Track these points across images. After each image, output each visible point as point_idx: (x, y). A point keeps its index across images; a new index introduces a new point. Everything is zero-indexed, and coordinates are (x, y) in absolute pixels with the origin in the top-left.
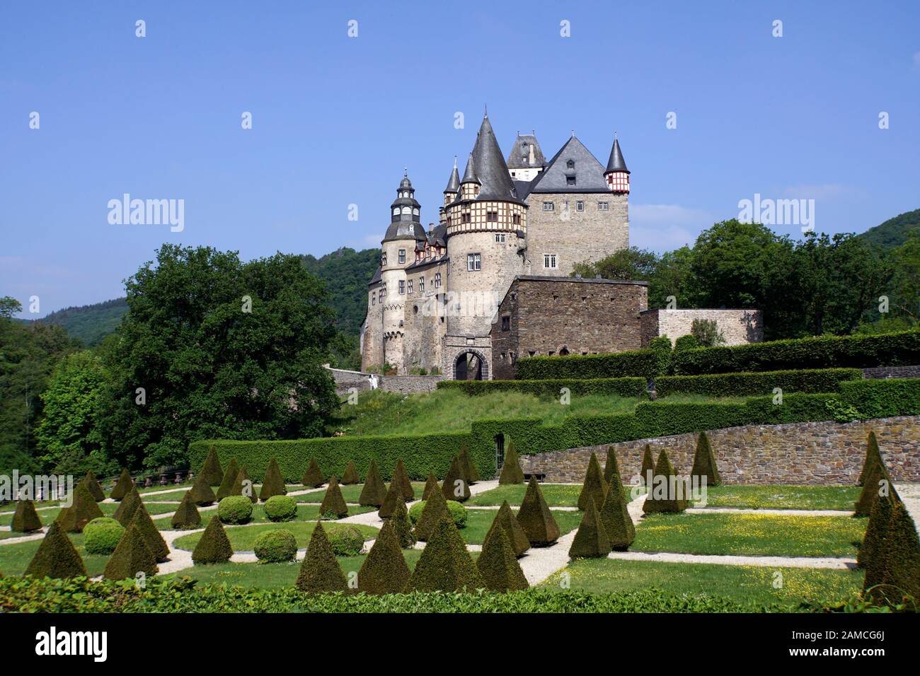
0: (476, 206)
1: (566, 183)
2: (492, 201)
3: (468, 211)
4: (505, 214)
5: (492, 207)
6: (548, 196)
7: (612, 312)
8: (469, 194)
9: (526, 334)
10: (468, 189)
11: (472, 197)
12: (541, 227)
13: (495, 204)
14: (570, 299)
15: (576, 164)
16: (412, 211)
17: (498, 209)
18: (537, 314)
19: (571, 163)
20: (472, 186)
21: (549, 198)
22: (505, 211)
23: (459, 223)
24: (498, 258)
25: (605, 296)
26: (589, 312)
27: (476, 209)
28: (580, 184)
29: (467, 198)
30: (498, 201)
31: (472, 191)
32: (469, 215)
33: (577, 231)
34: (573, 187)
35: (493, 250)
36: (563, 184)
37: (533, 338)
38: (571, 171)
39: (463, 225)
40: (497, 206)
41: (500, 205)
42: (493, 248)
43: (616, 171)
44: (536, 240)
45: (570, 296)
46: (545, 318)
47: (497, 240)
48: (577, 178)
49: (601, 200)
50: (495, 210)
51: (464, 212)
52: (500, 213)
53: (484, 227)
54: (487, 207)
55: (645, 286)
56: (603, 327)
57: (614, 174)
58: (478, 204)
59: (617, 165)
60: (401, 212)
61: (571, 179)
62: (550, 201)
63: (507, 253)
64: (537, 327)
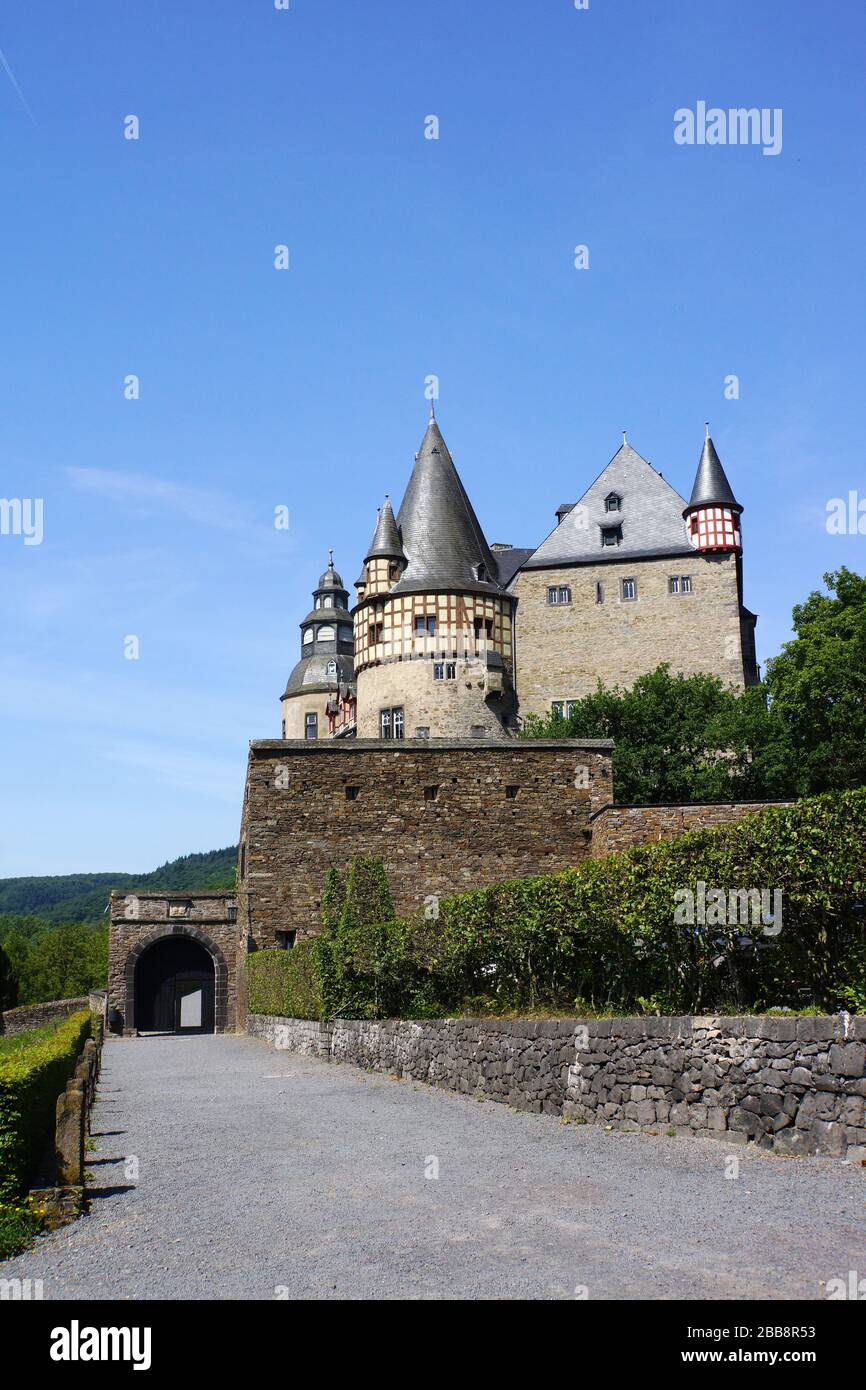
0: (393, 606)
1: (599, 543)
2: (425, 593)
3: (379, 617)
4: (453, 618)
5: (425, 605)
6: (557, 573)
7: (511, 822)
8: (377, 581)
9: (271, 887)
10: (376, 570)
11: (383, 588)
12: (544, 640)
13: (431, 599)
14: (391, 793)
15: (625, 501)
16: (338, 635)
17: (438, 608)
18: (300, 834)
19: (613, 501)
20: (383, 564)
21: (559, 578)
22: (453, 612)
23: (366, 646)
24: (440, 713)
25: (489, 780)
26: (445, 824)
27: (392, 613)
28: (630, 543)
29: (373, 591)
30: (437, 592)
31: (383, 575)
32: (380, 626)
33: (624, 643)
34: (615, 549)
35: (429, 698)
36: (594, 546)
37: (287, 897)
38: (611, 517)
39: (372, 649)
40: (436, 603)
41: (443, 600)
42: (428, 693)
43: (705, 506)
44: (534, 671)
45: (393, 784)
46: (323, 845)
47: (438, 673)
48: (625, 531)
49: (672, 573)
50: (431, 610)
51: (372, 620)
52: (443, 616)
53: (408, 650)
54: (414, 605)
55: (606, 752)
56: (485, 861)
57: (702, 513)
58: (397, 602)
59: (706, 492)
60: (315, 636)
61: (612, 533)
62: (562, 582)
63: (461, 701)
64: (302, 868)
